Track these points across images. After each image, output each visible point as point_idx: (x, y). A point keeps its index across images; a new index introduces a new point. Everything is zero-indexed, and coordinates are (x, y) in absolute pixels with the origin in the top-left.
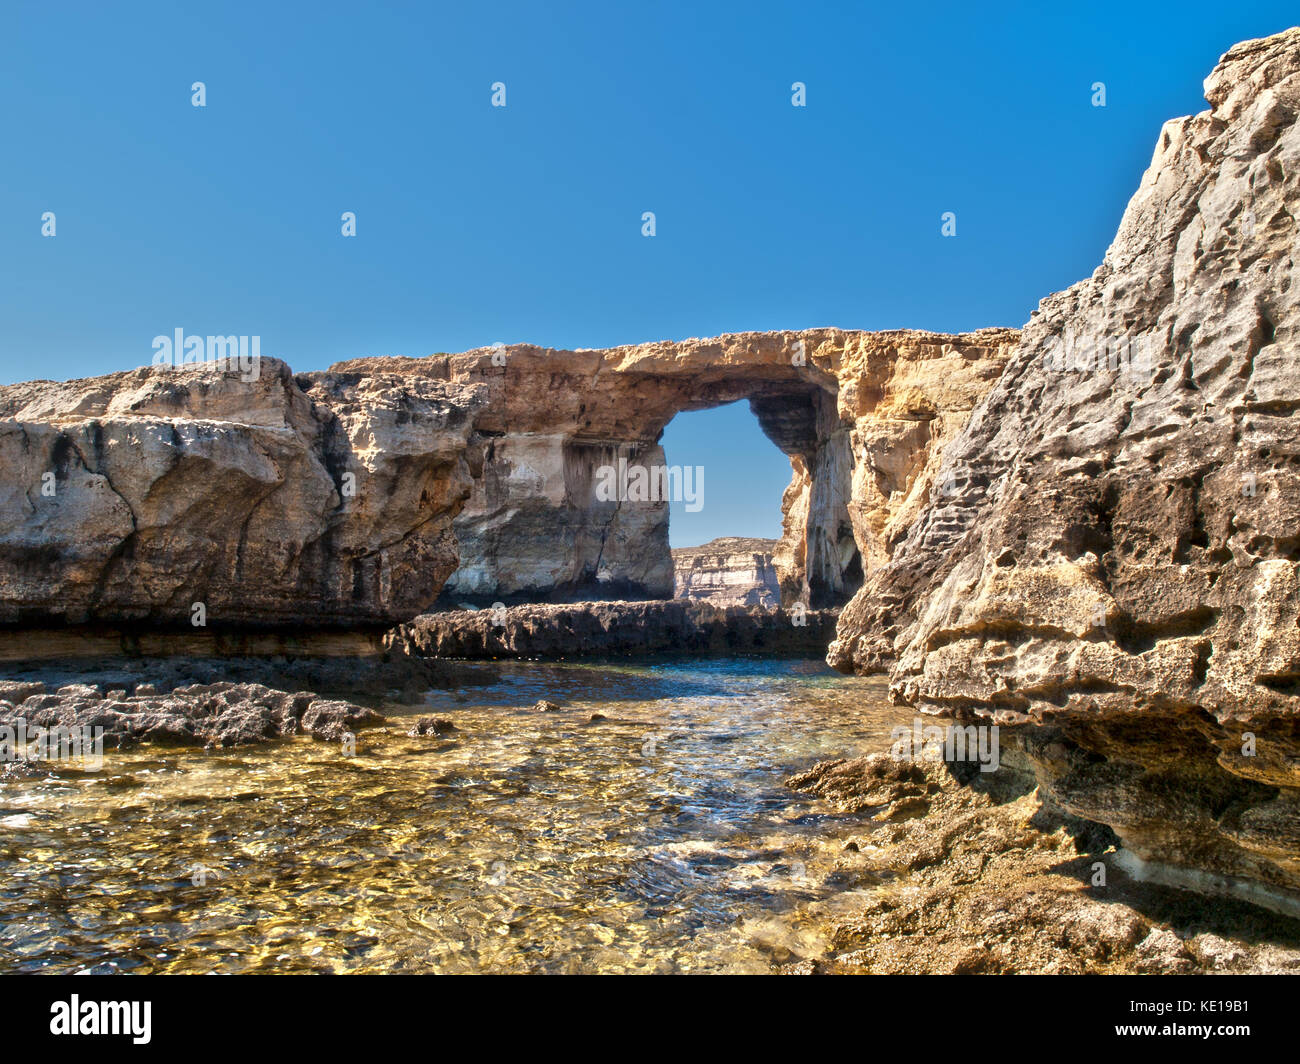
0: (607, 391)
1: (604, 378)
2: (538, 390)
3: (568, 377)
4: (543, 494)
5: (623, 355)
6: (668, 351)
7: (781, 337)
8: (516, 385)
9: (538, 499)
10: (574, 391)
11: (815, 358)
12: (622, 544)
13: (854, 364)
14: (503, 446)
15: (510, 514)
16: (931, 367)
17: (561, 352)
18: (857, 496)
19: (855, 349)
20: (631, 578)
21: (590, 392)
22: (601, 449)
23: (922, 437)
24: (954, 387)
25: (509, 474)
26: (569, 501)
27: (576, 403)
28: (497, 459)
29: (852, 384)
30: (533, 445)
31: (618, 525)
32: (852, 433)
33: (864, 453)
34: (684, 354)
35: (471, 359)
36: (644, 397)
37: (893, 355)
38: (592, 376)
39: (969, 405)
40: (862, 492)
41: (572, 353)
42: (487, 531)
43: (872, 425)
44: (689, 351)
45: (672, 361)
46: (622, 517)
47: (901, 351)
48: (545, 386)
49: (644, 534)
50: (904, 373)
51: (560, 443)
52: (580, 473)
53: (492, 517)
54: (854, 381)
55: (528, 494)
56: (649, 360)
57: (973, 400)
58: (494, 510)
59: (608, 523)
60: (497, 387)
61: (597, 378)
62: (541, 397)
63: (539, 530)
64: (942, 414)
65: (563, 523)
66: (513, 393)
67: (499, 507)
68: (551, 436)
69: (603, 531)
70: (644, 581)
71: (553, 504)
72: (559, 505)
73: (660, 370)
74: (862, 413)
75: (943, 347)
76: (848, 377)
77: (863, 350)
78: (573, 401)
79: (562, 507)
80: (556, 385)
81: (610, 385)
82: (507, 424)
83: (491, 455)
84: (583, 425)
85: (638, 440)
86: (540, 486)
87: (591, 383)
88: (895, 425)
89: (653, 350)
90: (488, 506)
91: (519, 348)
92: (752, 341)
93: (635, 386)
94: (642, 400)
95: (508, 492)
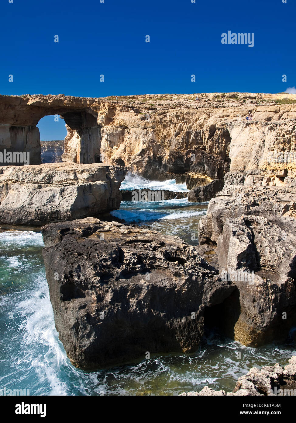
0: (23, 111)
1: (23, 106)
3: (11, 105)
4: (5, 144)
5: (29, 99)
6: (45, 100)
7: (81, 99)
9: (3, 146)
10: (13, 110)
11: (92, 107)
13: (103, 110)
16: (126, 114)
17: (8, 97)
18: (103, 148)
19: (104, 106)
21: (18, 111)
22: (20, 128)
23: (123, 133)
24: (133, 121)
26: (12, 146)
27: (13, 114)
29: (103, 116)
32: (102, 129)
33: (106, 136)
34: (50, 101)
37: (115, 109)
38: (18, 106)
39: (137, 127)
40: (105, 146)
43: (109, 129)
44: (52, 101)
45: (46, 103)
47: (118, 108)
48: (3, 108)
49: (34, 155)
50: (118, 114)
51: (8, 127)
52: (14, 136)
54: (104, 115)
56: (38, 102)
57: (138, 125)
61: (20, 106)
62: (2, 112)
64: (130, 128)
68: (5, 125)
71: (7, 147)
72: (10, 147)
73: (42, 106)
74: (106, 125)
75: (129, 109)
76: (102, 114)
77: (107, 107)
80: (6, 108)
81: (25, 109)
84: (15, 121)
85: (31, 126)
86: (3, 141)
87: (18, 108)
88: (116, 129)
89: (39, 99)
92: (73, 99)
93: (32, 109)
94: (34, 113)
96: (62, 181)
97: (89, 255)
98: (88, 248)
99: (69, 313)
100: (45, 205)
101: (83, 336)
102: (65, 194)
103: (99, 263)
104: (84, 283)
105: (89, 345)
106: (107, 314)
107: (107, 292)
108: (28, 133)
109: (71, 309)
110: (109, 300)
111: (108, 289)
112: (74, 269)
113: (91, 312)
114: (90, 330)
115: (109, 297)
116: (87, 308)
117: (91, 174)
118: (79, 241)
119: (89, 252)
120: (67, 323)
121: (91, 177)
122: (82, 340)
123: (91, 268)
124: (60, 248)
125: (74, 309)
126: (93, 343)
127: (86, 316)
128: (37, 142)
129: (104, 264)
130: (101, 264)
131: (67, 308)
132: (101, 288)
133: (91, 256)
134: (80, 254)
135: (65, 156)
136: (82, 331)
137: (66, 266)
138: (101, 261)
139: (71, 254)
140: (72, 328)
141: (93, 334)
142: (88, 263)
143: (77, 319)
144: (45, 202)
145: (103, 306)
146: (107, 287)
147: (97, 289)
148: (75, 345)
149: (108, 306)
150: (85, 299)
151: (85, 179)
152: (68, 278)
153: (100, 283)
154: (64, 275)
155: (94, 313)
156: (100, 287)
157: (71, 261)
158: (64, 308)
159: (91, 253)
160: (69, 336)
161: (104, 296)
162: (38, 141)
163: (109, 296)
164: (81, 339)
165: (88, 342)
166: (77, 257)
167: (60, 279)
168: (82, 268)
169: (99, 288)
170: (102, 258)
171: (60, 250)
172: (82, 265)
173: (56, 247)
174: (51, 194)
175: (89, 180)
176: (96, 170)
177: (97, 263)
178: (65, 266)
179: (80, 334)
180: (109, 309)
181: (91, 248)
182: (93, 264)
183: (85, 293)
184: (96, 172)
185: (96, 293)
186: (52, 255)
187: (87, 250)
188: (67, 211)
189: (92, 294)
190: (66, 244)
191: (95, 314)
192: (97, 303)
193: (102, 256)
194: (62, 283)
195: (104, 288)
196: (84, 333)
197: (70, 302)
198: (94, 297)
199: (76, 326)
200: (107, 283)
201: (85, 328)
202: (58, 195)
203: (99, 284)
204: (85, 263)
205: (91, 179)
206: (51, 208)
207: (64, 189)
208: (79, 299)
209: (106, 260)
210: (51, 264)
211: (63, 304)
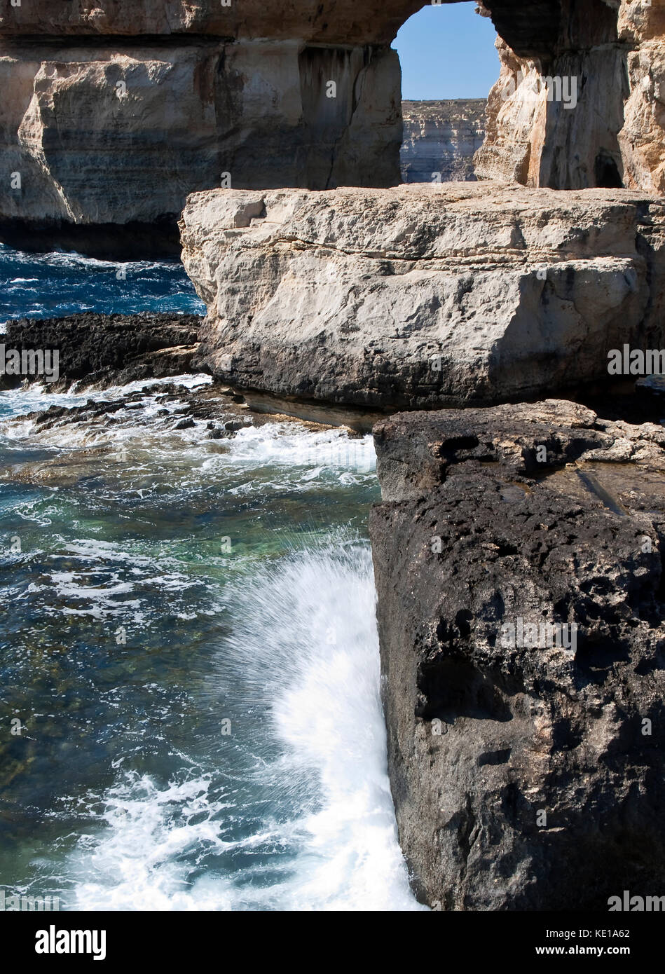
4: (280, 111)
9: (274, 117)
14: (235, 55)
15: (244, 134)
18: (629, 128)
22: (333, 54)
25: (242, 89)
26: (305, 120)
27: (313, 3)
28: (227, 69)
30: (267, 54)
31: (348, 143)
32: (631, 55)
42: (219, 154)
46: (352, 134)
49: (376, 153)
51: (295, 50)
52: (310, 83)
53: (225, 137)
55: (263, 112)
58: (226, 130)
59: (337, 140)
63: (273, 151)
65: (298, 143)
67: (232, 126)
68: (286, 42)
69: (333, 149)
71: (288, 123)
72: (295, 123)
74: (648, 37)
79: (299, 126)
82: (237, 28)
83: (221, 65)
84: (319, 28)
85: (373, 45)
86: (275, 101)
90: (219, 124)
95: (242, 109)
96: (467, 252)
97: (539, 557)
98: (538, 528)
99: (440, 768)
100: (398, 337)
101: (483, 865)
102: (474, 299)
103: (575, 595)
104: (511, 667)
105: (503, 901)
106: (584, 800)
107: (597, 713)
108: (362, 73)
109: (451, 757)
110: (600, 748)
111: (600, 705)
112: (478, 607)
113: (526, 783)
114: (515, 848)
115: (600, 736)
116: (510, 764)
117: (578, 230)
118: (507, 493)
119: (540, 545)
120: (429, 801)
121: (577, 241)
122: (478, 879)
123: (545, 613)
124: (432, 515)
125: (462, 757)
126: (519, 898)
127: (502, 793)
128: (389, 104)
129: (598, 599)
130: (585, 600)
131: (437, 749)
132: (576, 696)
133: (548, 561)
134: (506, 549)
135: (486, 158)
136: (482, 846)
137: (449, 591)
138: (585, 586)
139: (471, 544)
140: (447, 826)
141: (525, 864)
142: (532, 591)
143: (469, 798)
144: (401, 326)
145: (576, 767)
146: (598, 697)
147: (559, 697)
148: (451, 891)
149: (592, 771)
150: (509, 727)
151: (555, 247)
152: (451, 636)
153: (572, 674)
154: (436, 623)
155: (536, 790)
156: (572, 692)
157: (468, 571)
158: (424, 746)
159: (550, 548)
160: (433, 854)
161: (584, 730)
162: (393, 102)
163: (603, 733)
164: (475, 875)
165: (501, 891)
166: (493, 560)
167: (422, 638)
168: (508, 604)
169: (568, 695)
170: (590, 577)
171: (433, 524)
172: (511, 592)
173: (418, 506)
174: (423, 296)
175: (566, 253)
176: (598, 215)
177: (568, 594)
178: (443, 590)
179: (474, 855)
180: (597, 784)
181: (551, 528)
182: (551, 595)
183: (508, 704)
184: (595, 221)
185: (554, 710)
186: (400, 537)
187: (536, 534)
188: (477, 364)
189: (534, 713)
190: (458, 502)
191: (539, 793)
192: (552, 752)
193: (590, 568)
194: (428, 652)
195: (586, 697)
196: (490, 856)
197: (450, 727)
198: (542, 725)
199: (462, 823)
200: (599, 680)
201: (496, 838)
202: (450, 302)
203: (568, 680)
204: (522, 587)
205: (576, 249)
206: (421, 347)
207: (471, 281)
208: (486, 722)
209: (605, 586)
210: (396, 570)
211: (421, 729)
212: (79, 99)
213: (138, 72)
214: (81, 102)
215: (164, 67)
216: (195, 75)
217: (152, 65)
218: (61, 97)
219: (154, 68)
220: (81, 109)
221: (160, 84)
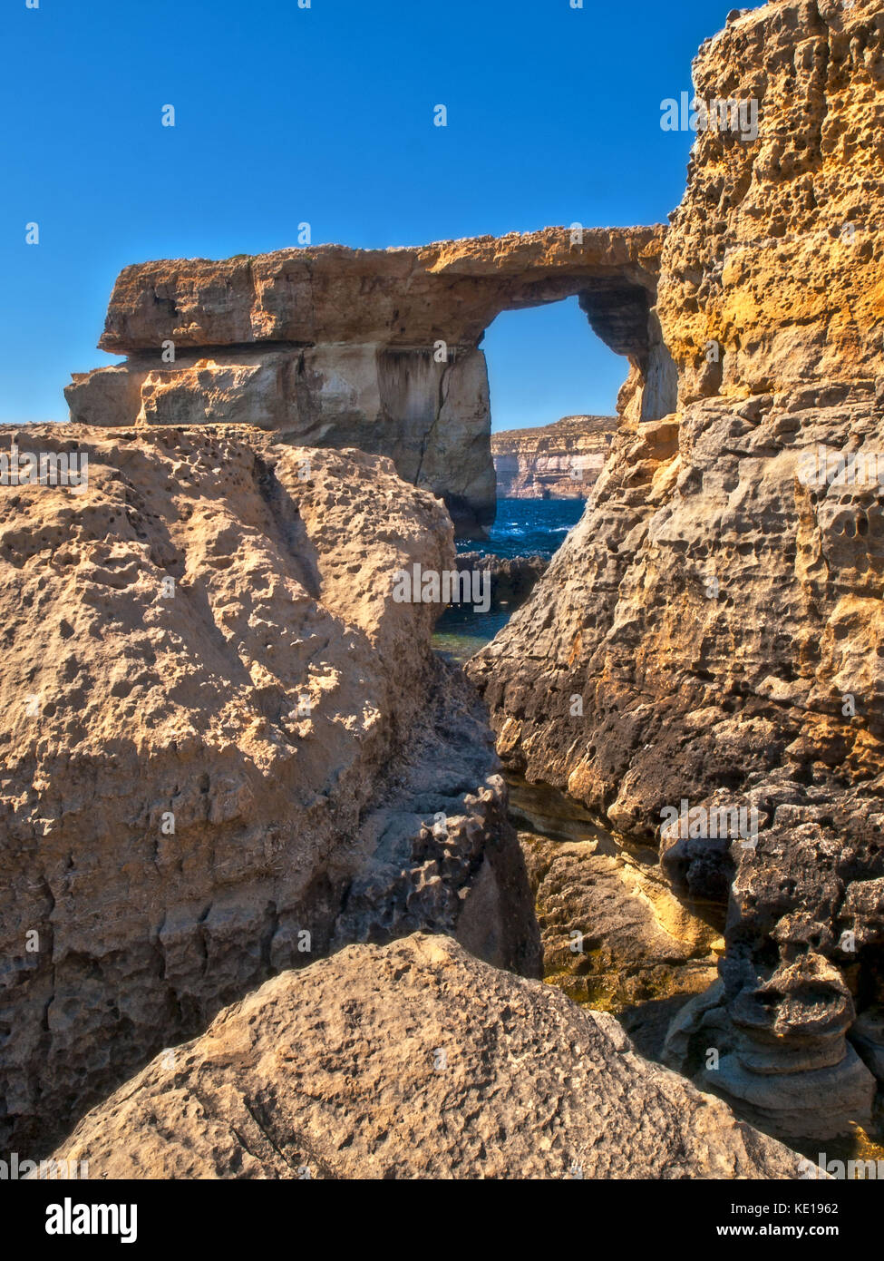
0: (422, 294)
1: (418, 280)
2: (349, 296)
3: (380, 280)
4: (357, 408)
5: (437, 255)
6: (485, 251)
7: (606, 235)
8: (325, 291)
9: (352, 413)
10: (387, 296)
11: (642, 258)
12: (442, 456)
14: (314, 358)
15: (324, 429)
17: (370, 253)
20: (451, 491)
21: (403, 296)
22: (417, 356)
25: (321, 388)
26: (386, 415)
27: (389, 309)
28: (308, 371)
30: (344, 356)
31: (437, 436)
34: (502, 254)
35: (275, 264)
36: (461, 299)
38: (405, 279)
41: (383, 253)
44: (507, 251)
45: (490, 262)
46: (441, 428)
48: (355, 292)
49: (464, 445)
51: (373, 353)
52: (396, 382)
53: (306, 433)
55: (342, 408)
56: (466, 260)
58: (307, 426)
59: (426, 434)
60: (303, 294)
61: (410, 281)
62: (352, 304)
65: (379, 436)
66: (321, 300)
67: (312, 423)
68: (364, 345)
69: (422, 442)
70: (465, 494)
71: (368, 418)
72: (374, 418)
73: (477, 272)
78: (386, 306)
79: (377, 421)
80: (367, 289)
81: (425, 289)
82: (316, 334)
83: (301, 368)
84: (397, 332)
85: (457, 345)
86: (353, 399)
87: (405, 286)
89: (469, 250)
90: (301, 421)
91: (326, 249)
92: (575, 239)
93: (451, 287)
94: (460, 302)
95: (321, 407)
108: (448, 371)
128: (477, 400)
162: (480, 397)
212: (177, 402)
213: (228, 377)
214: (178, 406)
215: (248, 371)
216: (278, 377)
217: (238, 370)
218: (163, 400)
219: (240, 372)
220: (179, 412)
221: (245, 386)
